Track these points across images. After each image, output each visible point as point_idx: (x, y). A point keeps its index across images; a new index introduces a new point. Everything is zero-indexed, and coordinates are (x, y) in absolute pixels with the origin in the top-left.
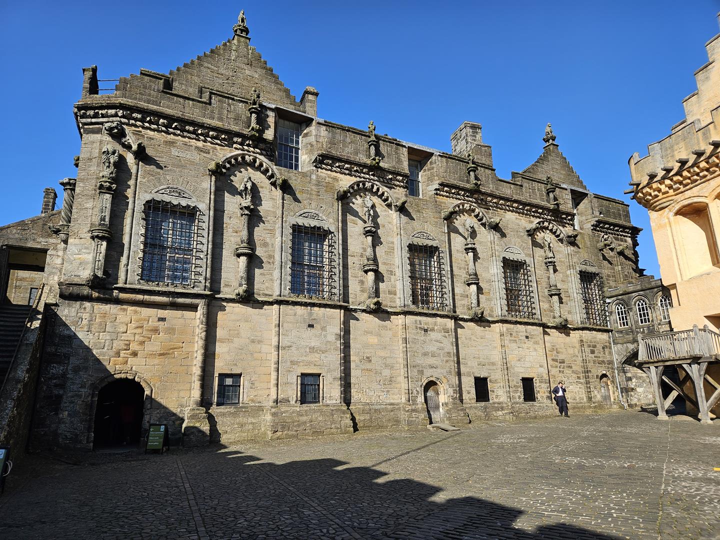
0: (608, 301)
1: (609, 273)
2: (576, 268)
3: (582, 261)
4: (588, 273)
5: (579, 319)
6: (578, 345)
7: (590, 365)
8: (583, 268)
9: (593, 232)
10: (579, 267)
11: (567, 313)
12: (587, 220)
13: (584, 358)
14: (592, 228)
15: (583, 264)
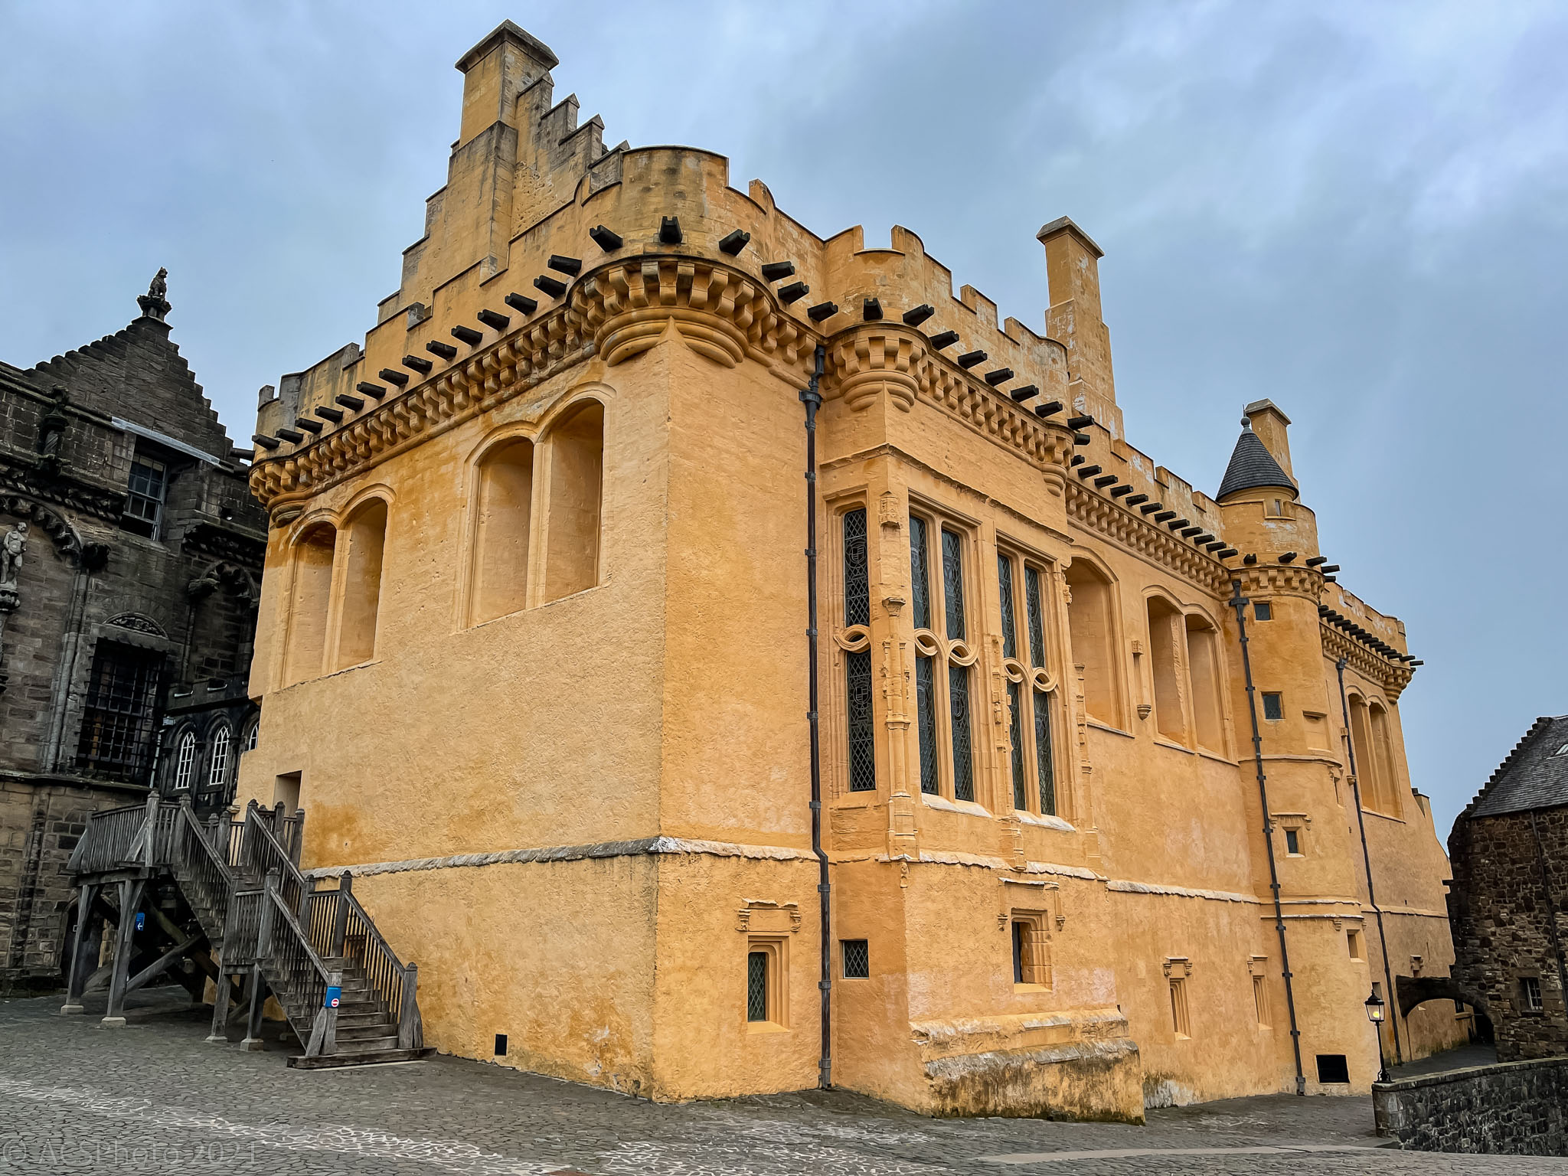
0: (168, 721)
1: (216, 657)
2: (87, 631)
3: (120, 615)
4: (130, 646)
5: (51, 757)
6: (28, 824)
7: (44, 876)
8: (115, 631)
9: (186, 553)
10: (101, 629)
11: (23, 741)
12: (179, 519)
13: (34, 857)
14: (184, 541)
15: (119, 624)
